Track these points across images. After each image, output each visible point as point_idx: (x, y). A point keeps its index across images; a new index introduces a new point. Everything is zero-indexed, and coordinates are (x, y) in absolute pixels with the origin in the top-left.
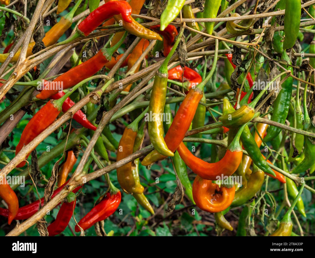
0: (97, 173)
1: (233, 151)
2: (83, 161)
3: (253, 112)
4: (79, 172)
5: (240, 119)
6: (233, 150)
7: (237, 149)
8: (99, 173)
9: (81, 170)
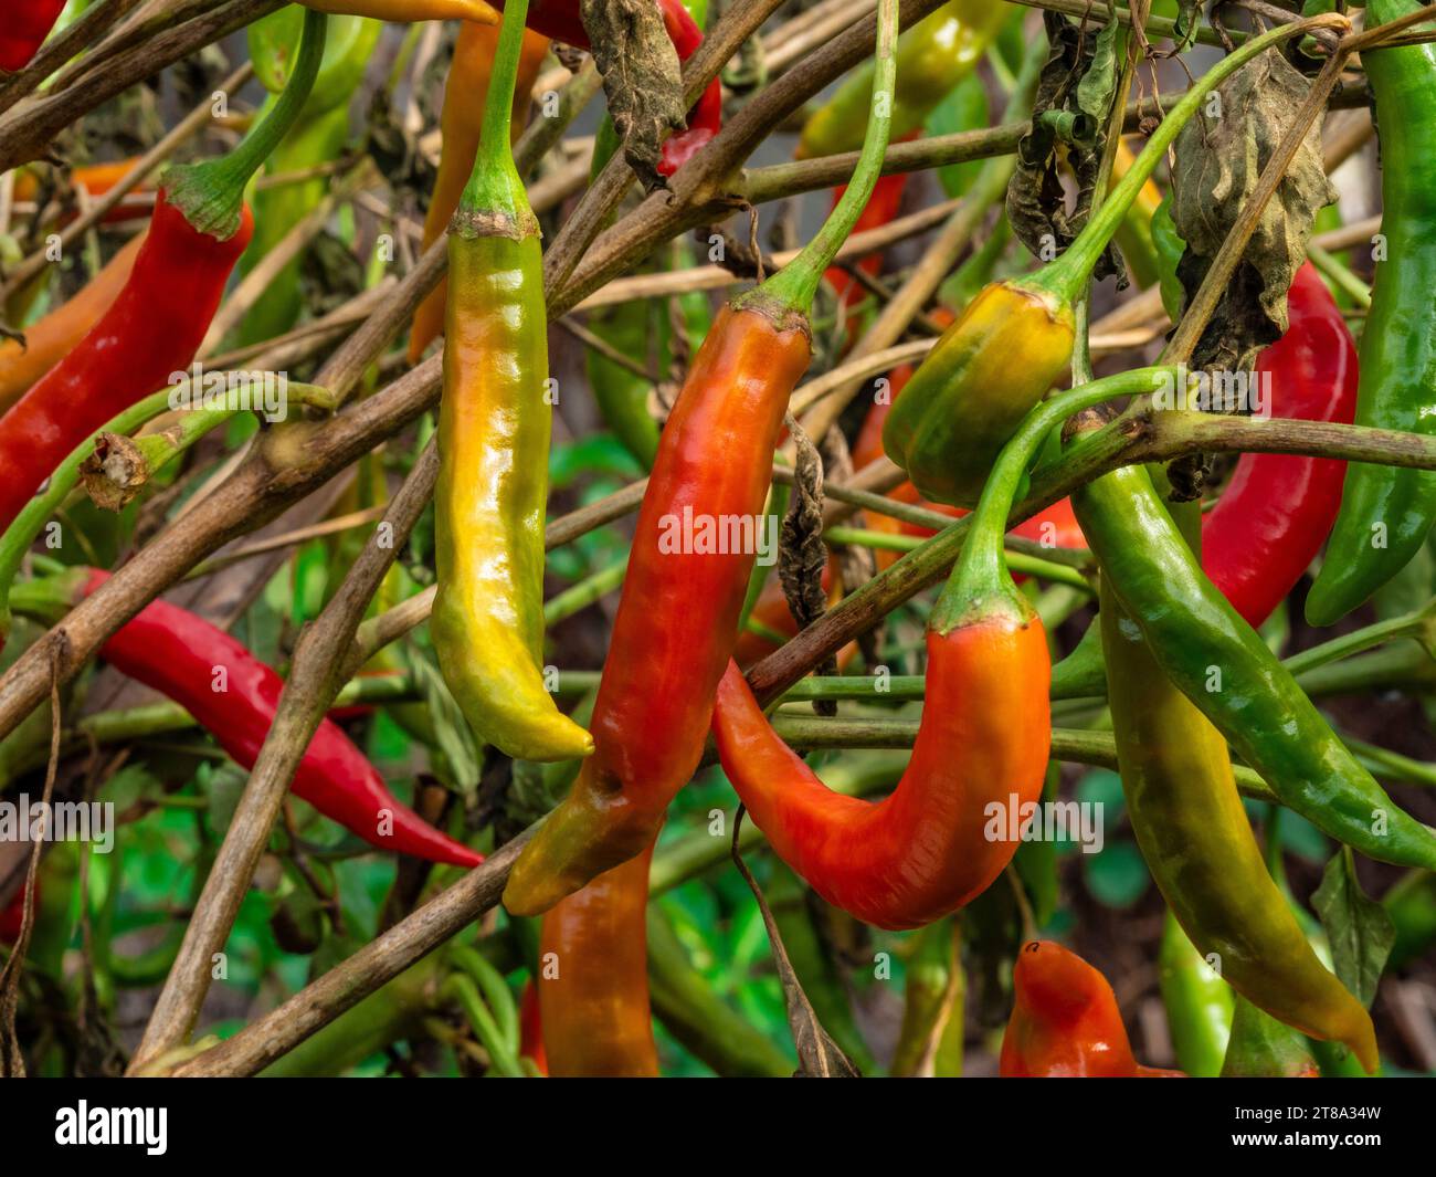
0: (266, 1028)
1: (951, 625)
2: (183, 966)
3: (1051, 321)
4: (161, 1042)
5: (960, 377)
6: (949, 618)
7: (975, 608)
8: (278, 1026)
9: (176, 1023)
